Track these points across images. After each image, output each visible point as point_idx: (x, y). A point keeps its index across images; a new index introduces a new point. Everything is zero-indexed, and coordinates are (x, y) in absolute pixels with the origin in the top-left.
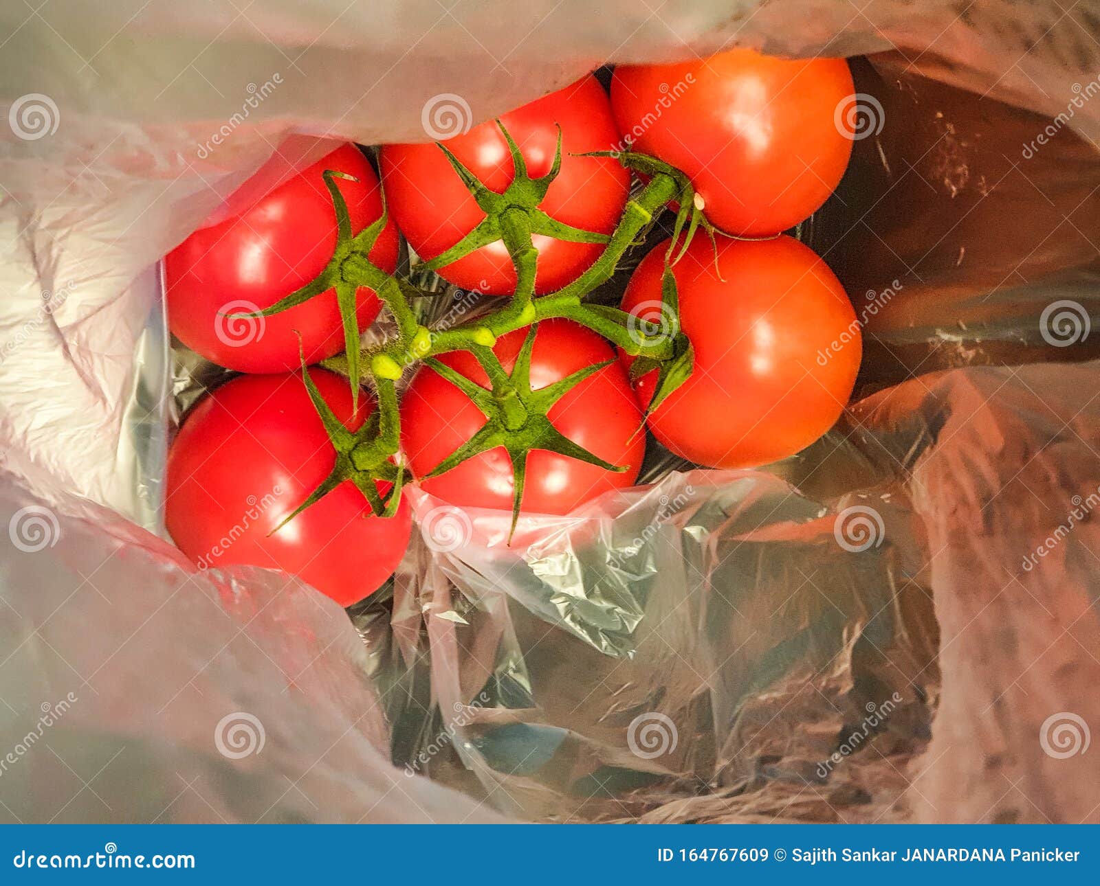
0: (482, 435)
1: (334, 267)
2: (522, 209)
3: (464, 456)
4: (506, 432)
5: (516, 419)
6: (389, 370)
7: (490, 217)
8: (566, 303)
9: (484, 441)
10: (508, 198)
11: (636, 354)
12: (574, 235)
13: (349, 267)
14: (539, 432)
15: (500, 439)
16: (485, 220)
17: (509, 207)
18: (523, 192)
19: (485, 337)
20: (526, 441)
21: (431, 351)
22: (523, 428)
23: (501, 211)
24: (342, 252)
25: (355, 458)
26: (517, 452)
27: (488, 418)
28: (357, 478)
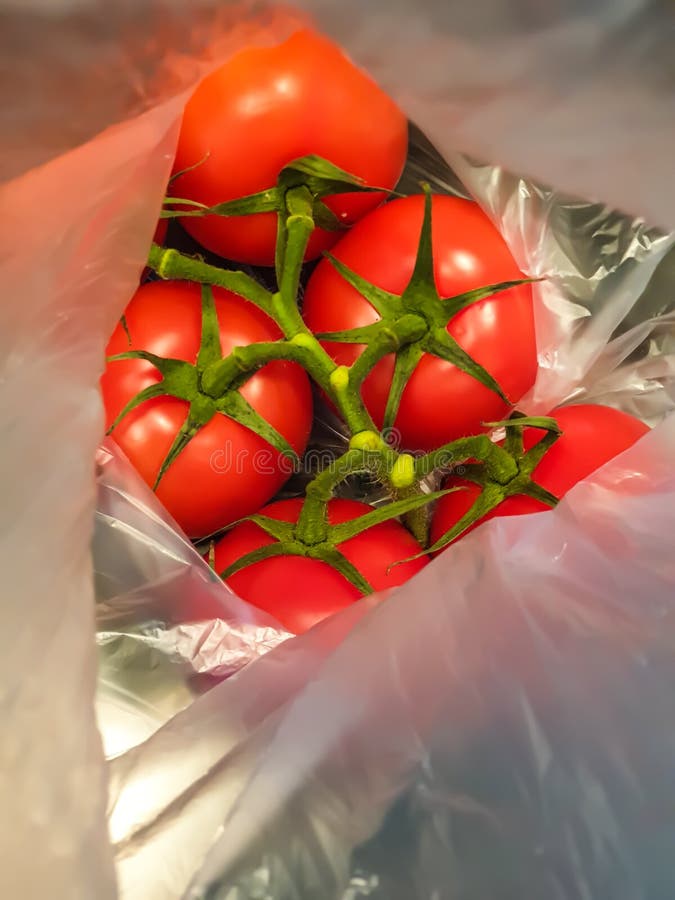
0: (444, 353)
1: (314, 552)
2: (200, 378)
3: (469, 362)
4: (431, 329)
5: (413, 322)
6: (403, 469)
7: (218, 409)
8: (280, 307)
9: (448, 348)
10: (191, 395)
11: (310, 219)
12: (210, 319)
13: (309, 537)
14: (419, 297)
15: (440, 333)
16: (224, 413)
17: (201, 392)
18: (181, 382)
19: (340, 377)
20: (433, 306)
21: (373, 430)
22: (422, 314)
23: (207, 400)
24: (296, 547)
25: (506, 478)
26: (447, 309)
27: (423, 353)
28: (526, 470)
